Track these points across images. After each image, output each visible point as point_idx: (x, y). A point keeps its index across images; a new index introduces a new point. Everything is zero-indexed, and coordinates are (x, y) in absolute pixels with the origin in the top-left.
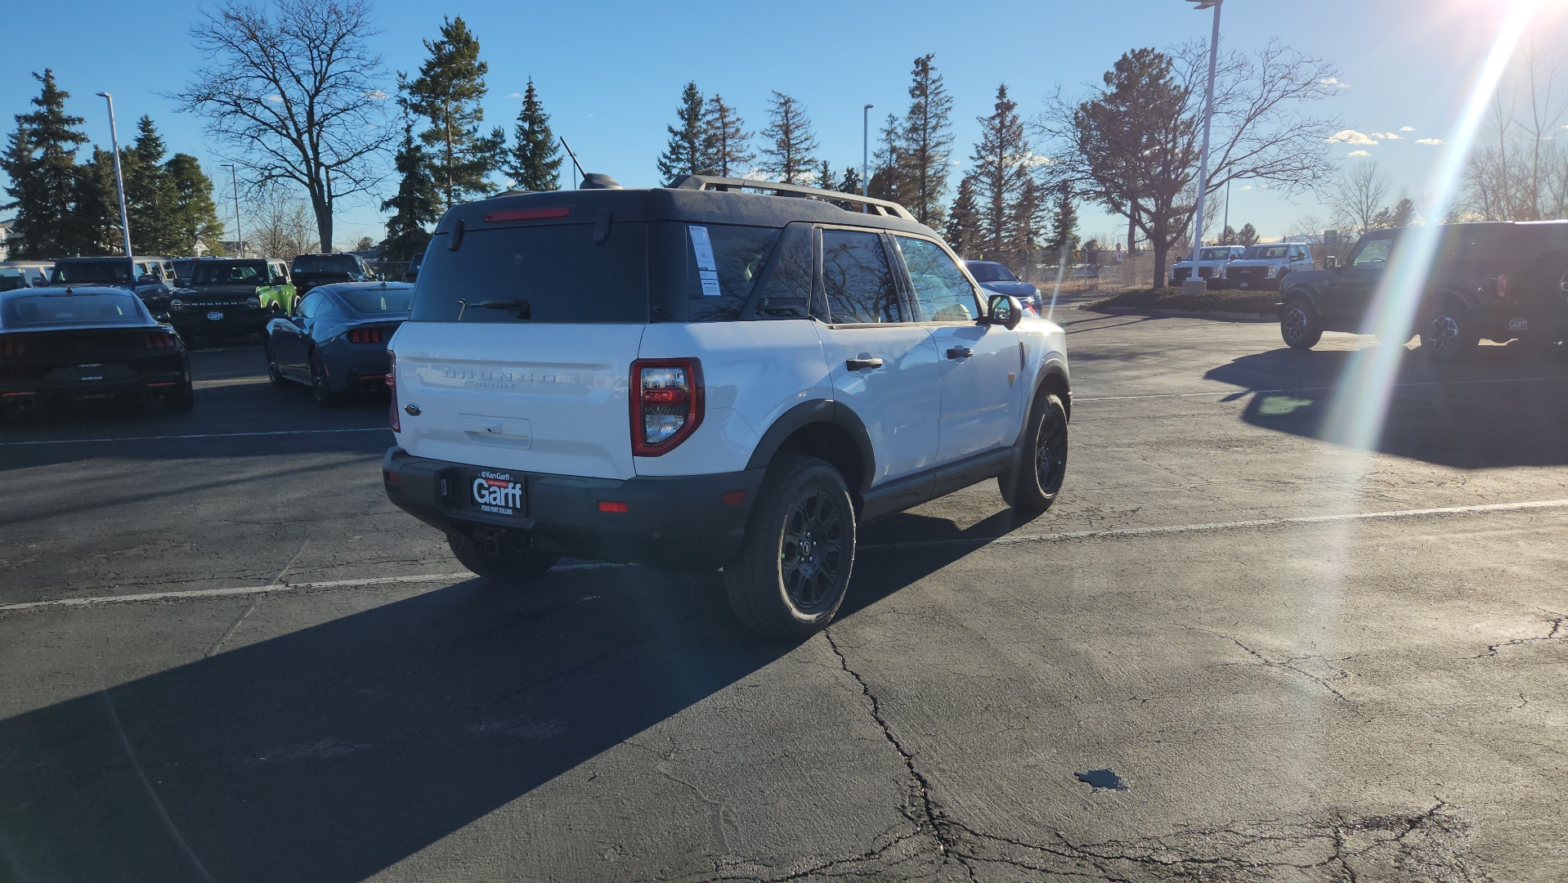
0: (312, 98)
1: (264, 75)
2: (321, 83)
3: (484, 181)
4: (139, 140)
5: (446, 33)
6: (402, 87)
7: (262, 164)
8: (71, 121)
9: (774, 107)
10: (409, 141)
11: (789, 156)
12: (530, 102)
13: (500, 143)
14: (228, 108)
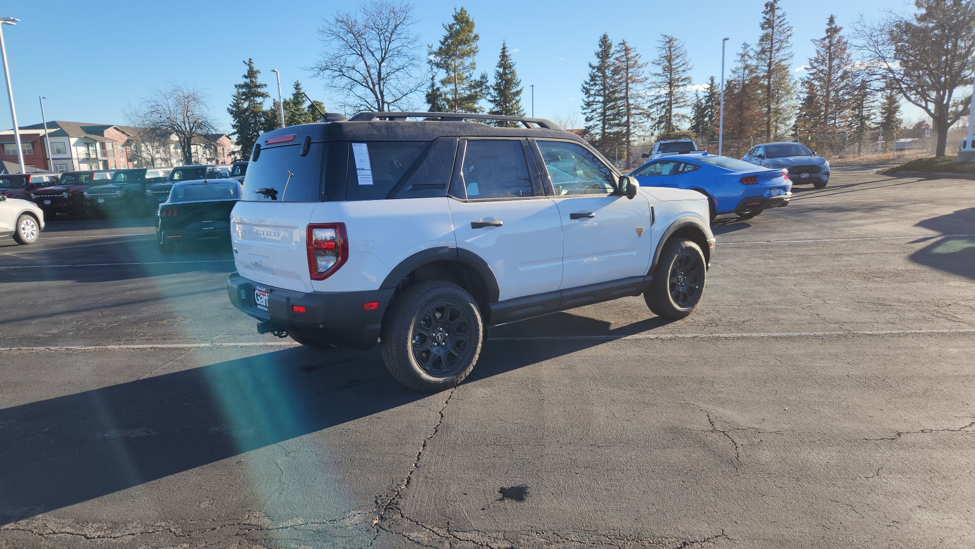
0: (380, 64)
1: (355, 52)
2: (385, 54)
3: (476, 106)
4: (294, 95)
5: (456, 18)
6: (430, 54)
7: (354, 104)
8: (260, 86)
9: (661, 45)
10: (433, 85)
11: (671, 76)
12: (504, 56)
13: (485, 82)
14: (337, 73)
